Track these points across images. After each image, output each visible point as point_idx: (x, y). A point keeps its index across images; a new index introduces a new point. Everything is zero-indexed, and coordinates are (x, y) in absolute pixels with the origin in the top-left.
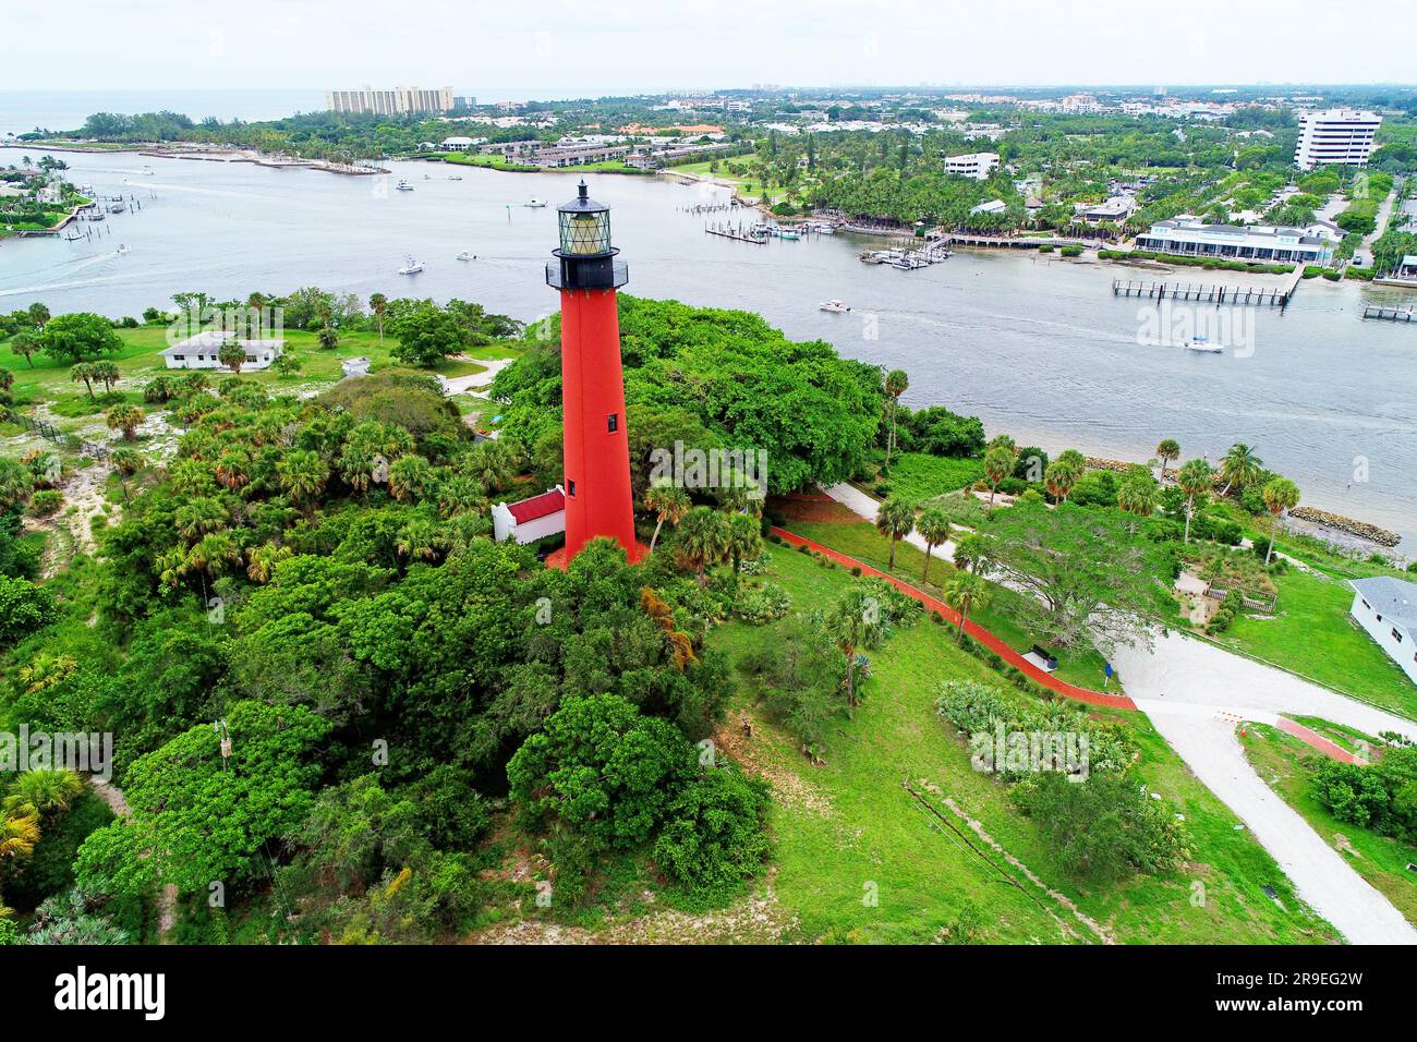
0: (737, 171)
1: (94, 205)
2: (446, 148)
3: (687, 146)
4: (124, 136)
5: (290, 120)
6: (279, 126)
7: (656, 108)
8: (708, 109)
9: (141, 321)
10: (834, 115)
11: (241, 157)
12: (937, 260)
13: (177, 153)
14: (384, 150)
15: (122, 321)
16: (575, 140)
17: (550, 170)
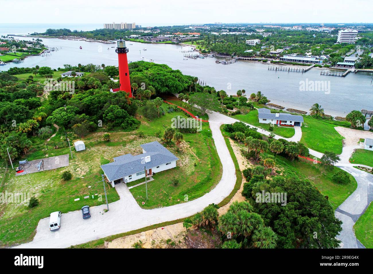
0: (198, 43)
1: (48, 49)
2: (130, 38)
3: (189, 37)
4: (55, 34)
5: (95, 31)
6: (92, 32)
7: (186, 28)
8: (199, 29)
9: (57, 70)
10: (230, 30)
11: (82, 39)
12: (233, 62)
13: (67, 38)
14: (116, 38)
15: (53, 70)
16: (162, 36)
17: (154, 43)
